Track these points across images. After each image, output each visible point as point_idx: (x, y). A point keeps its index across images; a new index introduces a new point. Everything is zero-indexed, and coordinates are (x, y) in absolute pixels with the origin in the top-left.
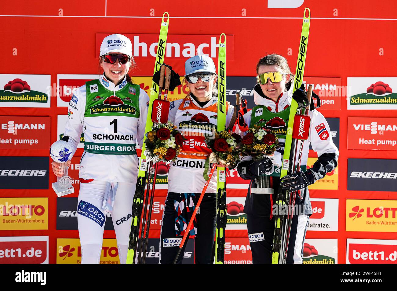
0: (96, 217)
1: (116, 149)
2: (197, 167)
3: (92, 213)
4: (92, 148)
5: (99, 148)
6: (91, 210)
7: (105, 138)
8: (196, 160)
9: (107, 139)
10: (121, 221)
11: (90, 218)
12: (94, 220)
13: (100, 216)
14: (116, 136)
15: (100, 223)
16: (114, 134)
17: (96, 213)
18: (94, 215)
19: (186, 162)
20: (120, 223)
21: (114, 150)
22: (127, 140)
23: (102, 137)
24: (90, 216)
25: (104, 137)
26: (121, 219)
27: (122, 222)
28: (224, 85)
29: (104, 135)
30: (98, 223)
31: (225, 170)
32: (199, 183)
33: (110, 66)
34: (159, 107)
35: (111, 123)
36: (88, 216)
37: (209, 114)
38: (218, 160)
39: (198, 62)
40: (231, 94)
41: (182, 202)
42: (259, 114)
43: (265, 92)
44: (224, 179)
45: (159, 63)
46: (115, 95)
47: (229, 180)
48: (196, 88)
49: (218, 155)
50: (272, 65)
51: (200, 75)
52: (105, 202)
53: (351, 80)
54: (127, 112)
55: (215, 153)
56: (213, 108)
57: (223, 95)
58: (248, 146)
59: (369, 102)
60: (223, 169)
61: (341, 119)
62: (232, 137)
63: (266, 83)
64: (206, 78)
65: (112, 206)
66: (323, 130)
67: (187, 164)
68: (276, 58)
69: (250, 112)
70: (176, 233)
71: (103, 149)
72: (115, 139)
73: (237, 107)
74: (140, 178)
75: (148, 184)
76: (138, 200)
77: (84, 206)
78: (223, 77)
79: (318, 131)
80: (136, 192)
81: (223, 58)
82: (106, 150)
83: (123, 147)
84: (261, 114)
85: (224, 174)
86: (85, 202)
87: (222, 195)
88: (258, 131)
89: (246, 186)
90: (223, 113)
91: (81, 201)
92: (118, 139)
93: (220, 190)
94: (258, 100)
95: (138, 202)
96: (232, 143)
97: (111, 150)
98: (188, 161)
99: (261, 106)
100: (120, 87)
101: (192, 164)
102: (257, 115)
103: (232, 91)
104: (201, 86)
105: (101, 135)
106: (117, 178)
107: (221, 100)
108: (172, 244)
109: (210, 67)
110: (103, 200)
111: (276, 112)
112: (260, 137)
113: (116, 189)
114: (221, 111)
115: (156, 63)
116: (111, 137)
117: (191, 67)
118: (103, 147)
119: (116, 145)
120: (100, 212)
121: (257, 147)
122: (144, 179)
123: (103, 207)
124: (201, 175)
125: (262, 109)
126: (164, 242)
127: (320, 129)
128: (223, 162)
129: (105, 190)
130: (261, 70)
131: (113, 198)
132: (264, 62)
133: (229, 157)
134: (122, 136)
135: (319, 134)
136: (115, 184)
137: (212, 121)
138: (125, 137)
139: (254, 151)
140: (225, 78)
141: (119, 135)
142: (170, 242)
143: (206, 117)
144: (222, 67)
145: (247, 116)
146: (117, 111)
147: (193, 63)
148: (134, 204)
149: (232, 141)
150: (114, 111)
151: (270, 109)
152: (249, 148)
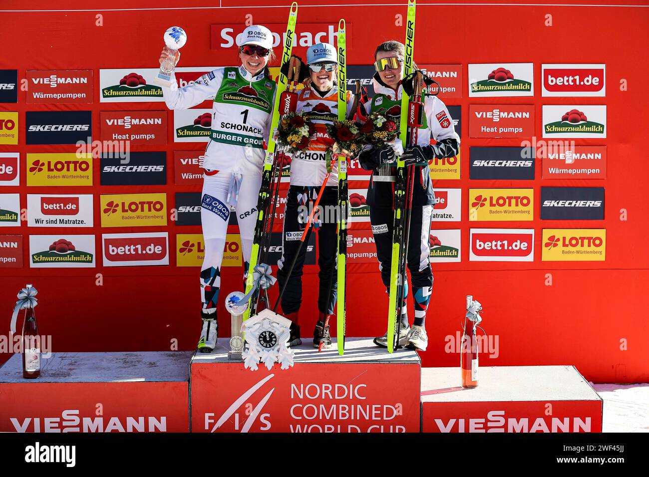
0: (220, 211)
1: (243, 140)
2: (320, 159)
3: (216, 207)
4: (219, 136)
5: (226, 138)
6: (215, 204)
7: (233, 128)
8: (319, 153)
9: (235, 129)
10: (244, 216)
11: (214, 212)
12: (218, 214)
13: (224, 210)
14: (244, 127)
15: (225, 218)
16: (243, 125)
17: (220, 207)
18: (218, 209)
19: (308, 154)
20: (244, 217)
21: (241, 141)
22: (255, 132)
23: (230, 126)
24: (214, 210)
25: (232, 126)
26: (245, 214)
27: (246, 216)
28: (344, 73)
29: (232, 124)
30: (222, 217)
31: (346, 160)
32: (321, 174)
33: (248, 57)
34: (288, 100)
35: (242, 113)
36: (212, 210)
37: (330, 104)
38: (341, 150)
39: (321, 51)
40: (350, 83)
41: (305, 194)
42: (379, 103)
43: (383, 79)
44: (346, 170)
45: (286, 53)
46: (250, 86)
47: (350, 172)
48: (318, 77)
49: (341, 145)
50: (389, 51)
51: (322, 64)
52: (229, 195)
53: (472, 68)
54: (260, 105)
55: (338, 143)
56: (334, 98)
57: (343, 83)
58: (368, 134)
59: (490, 89)
60: (344, 159)
61: (462, 108)
62: (355, 126)
63: (383, 69)
64: (327, 66)
65: (237, 200)
66: (444, 118)
67: (309, 156)
68: (395, 44)
69: (370, 101)
70: (300, 226)
71: (230, 139)
72: (243, 130)
73: (357, 96)
74: (266, 171)
75: (273, 177)
76: (264, 194)
77: (208, 200)
78: (343, 64)
79: (439, 119)
80: (262, 186)
81: (342, 45)
82: (233, 140)
83: (250, 139)
84: (381, 102)
85: (346, 164)
86: (209, 196)
87: (343, 185)
88: (377, 118)
89: (367, 178)
90: (344, 101)
91: (205, 195)
92: (246, 130)
93: (341, 181)
94: (378, 88)
95: (264, 197)
96: (355, 131)
97: (238, 140)
98: (310, 154)
99: (380, 95)
100: (257, 79)
101: (315, 157)
102: (377, 104)
103: (351, 80)
104: (324, 75)
105: (230, 124)
106: (241, 169)
107: (341, 88)
108: (295, 237)
109: (333, 56)
110: (227, 194)
111: (396, 100)
112: (379, 125)
113: (240, 183)
114: (342, 99)
115: (284, 54)
116: (239, 127)
117: (315, 55)
118: (230, 136)
119: (243, 136)
120: (224, 206)
121: (377, 135)
122: (270, 172)
123: (228, 201)
124: (324, 167)
125: (382, 98)
126: (287, 236)
127: (441, 117)
128: (346, 152)
129: (228, 183)
130: (378, 57)
131: (238, 191)
132: (382, 48)
133: (353, 147)
134: (251, 128)
135: (440, 122)
136: (240, 177)
137: (333, 111)
138: (253, 129)
139: (374, 138)
140: (345, 65)
141: (247, 127)
142: (294, 236)
143: (327, 107)
144: (341, 54)
145: (367, 105)
146: (250, 102)
147: (316, 51)
148: (260, 198)
149: (355, 130)
150: (247, 101)
151: (389, 97)
152: (369, 135)
